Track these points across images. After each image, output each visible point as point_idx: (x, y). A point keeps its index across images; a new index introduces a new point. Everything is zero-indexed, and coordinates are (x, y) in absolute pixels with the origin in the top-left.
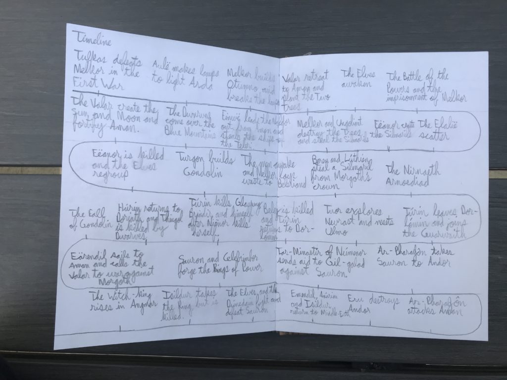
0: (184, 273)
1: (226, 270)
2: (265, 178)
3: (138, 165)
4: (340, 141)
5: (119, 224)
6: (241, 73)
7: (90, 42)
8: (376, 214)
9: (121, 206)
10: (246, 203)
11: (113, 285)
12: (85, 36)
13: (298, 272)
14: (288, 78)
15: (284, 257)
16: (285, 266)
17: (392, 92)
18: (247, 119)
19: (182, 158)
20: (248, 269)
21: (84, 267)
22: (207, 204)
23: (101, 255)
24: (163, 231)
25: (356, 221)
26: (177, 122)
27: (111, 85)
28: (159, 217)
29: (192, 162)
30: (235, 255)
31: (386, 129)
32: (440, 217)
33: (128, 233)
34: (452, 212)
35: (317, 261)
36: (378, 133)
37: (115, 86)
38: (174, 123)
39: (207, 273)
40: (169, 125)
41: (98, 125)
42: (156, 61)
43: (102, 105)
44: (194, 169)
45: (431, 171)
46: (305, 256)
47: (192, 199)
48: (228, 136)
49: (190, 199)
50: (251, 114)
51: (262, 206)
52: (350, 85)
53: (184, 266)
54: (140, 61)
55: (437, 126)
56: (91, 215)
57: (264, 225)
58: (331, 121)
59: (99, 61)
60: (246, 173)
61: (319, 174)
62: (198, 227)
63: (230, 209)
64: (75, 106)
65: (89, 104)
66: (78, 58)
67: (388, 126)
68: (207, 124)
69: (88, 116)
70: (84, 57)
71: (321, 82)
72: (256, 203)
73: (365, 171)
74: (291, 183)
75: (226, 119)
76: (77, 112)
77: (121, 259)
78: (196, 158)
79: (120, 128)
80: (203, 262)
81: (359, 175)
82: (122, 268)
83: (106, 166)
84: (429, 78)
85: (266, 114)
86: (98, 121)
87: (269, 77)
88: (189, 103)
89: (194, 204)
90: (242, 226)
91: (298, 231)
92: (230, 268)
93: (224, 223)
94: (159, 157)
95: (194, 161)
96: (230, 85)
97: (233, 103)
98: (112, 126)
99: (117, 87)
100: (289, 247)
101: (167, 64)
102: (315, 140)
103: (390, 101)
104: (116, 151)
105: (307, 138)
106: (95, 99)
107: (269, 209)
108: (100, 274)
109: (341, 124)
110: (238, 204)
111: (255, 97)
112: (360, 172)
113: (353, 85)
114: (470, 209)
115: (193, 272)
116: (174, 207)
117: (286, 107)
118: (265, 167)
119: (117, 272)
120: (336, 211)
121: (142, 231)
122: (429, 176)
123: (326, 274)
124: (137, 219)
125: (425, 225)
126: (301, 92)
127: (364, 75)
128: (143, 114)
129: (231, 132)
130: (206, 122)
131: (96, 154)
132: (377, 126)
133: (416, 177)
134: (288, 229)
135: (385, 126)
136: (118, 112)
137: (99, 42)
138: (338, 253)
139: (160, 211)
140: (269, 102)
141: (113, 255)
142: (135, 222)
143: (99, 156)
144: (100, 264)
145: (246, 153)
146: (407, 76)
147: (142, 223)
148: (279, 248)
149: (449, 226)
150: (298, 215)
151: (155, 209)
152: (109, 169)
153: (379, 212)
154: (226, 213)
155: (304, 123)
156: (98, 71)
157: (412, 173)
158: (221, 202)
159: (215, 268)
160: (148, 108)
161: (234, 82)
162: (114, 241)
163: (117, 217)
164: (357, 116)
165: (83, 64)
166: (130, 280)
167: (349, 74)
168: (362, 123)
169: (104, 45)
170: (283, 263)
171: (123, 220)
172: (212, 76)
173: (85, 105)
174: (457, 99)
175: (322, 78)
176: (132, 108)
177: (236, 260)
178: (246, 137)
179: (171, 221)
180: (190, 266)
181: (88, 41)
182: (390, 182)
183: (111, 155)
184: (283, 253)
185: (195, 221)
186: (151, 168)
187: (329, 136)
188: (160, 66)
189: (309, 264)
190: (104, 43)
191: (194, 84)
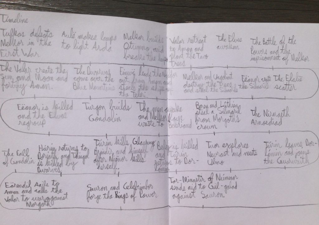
0: (91, 198)
1: (126, 197)
2: (158, 121)
3: (52, 115)
4: (217, 91)
5: (40, 161)
6: (135, 36)
7: (12, 22)
8: (244, 147)
9: (41, 147)
10: (141, 142)
11: (36, 207)
12: (8, 17)
13: (187, 197)
14: (175, 40)
15: (176, 184)
16: (176, 192)
17: (254, 54)
18: (141, 74)
19: (87, 108)
20: (144, 196)
21: (15, 193)
22: (109, 144)
23: (27, 184)
24: (74, 166)
25: (230, 153)
26: (83, 79)
27: (29, 54)
28: (71, 155)
29: (95, 111)
30: (133, 185)
31: (250, 82)
32: (290, 148)
33: (47, 167)
34: (299, 144)
35: (202, 186)
36: (245, 86)
37: (33, 54)
38: (81, 80)
39: (110, 199)
40: (77, 82)
41: (21, 85)
42: (64, 32)
43: (23, 70)
44: (97, 116)
45: (283, 114)
46: (192, 183)
47: (96, 140)
48: (125, 87)
49: (94, 140)
50: (145, 69)
51: (156, 144)
52: (223, 48)
53: (92, 193)
54: (51, 33)
55: (287, 79)
56: (18, 154)
57: (158, 160)
58: (210, 75)
59: (19, 35)
60: (141, 117)
61: (201, 117)
62: (102, 162)
63: (128, 148)
64: (3, 72)
65: (13, 69)
66: (3, 35)
67: (252, 80)
68: (108, 79)
69: (13, 79)
70: (8, 34)
71: (201, 44)
72: (150, 142)
73: (236, 114)
74: (179, 124)
75: (123, 74)
76: (5, 77)
77: (42, 187)
78: (99, 107)
79: (38, 86)
80: (107, 190)
81: (232, 117)
82: (43, 194)
83: (28, 117)
84: (282, 43)
85: (156, 69)
86: (21, 82)
87: (158, 39)
88: (92, 63)
89: (98, 144)
90: (139, 160)
91: (186, 163)
92: (129, 195)
93: (123, 159)
94: (69, 108)
95: (98, 110)
96: (126, 46)
97: (129, 61)
98: (31, 86)
99: (34, 55)
100: (179, 177)
101: (73, 34)
102: (197, 90)
103: (253, 61)
104: (35, 105)
105: (191, 88)
106: (18, 65)
107: (162, 146)
108: (27, 198)
109: (217, 77)
110: (135, 143)
111: (147, 56)
112: (232, 115)
113: (225, 47)
114: (312, 142)
115: (98, 197)
116: (82, 146)
117: (174, 63)
118: (157, 111)
119: (39, 197)
120: (215, 145)
121: (57, 166)
122: (282, 118)
123: (208, 196)
124: (53, 157)
125: (280, 155)
126: (185, 52)
127: (234, 40)
128: (55, 75)
129: (127, 84)
130: (106, 78)
131: (20, 108)
132: (244, 80)
133: (272, 118)
134: (178, 162)
135: (249, 80)
136: (36, 74)
137: (18, 21)
138: (218, 179)
139: (71, 150)
140: (159, 59)
141: (36, 185)
142: (52, 159)
143: (22, 109)
144: (27, 191)
145: (141, 101)
146: (266, 41)
147: (58, 160)
148: (171, 178)
149: (297, 155)
150: (185, 150)
151: (67, 149)
152: (30, 119)
153: (246, 146)
154: (125, 151)
155: (188, 76)
156: (19, 43)
157: (270, 115)
158: (120, 141)
159: (116, 195)
160: (59, 69)
161: (130, 44)
162: (36, 173)
163: (38, 155)
164: (228, 71)
165: (8, 39)
166: (50, 203)
167: (222, 39)
168: (233, 78)
169: (22, 22)
170: (174, 189)
171: (43, 157)
172: (111, 40)
173: (10, 71)
174: (302, 59)
175: (201, 42)
176: (46, 70)
177: (134, 188)
178: (141, 87)
179: (80, 157)
180: (96, 193)
181: (10, 21)
182: (254, 123)
183: (32, 108)
184: (174, 181)
185: (99, 157)
186: (62, 116)
187: (208, 87)
188: (68, 36)
189: (196, 189)
190: (23, 21)
191: (96, 47)
